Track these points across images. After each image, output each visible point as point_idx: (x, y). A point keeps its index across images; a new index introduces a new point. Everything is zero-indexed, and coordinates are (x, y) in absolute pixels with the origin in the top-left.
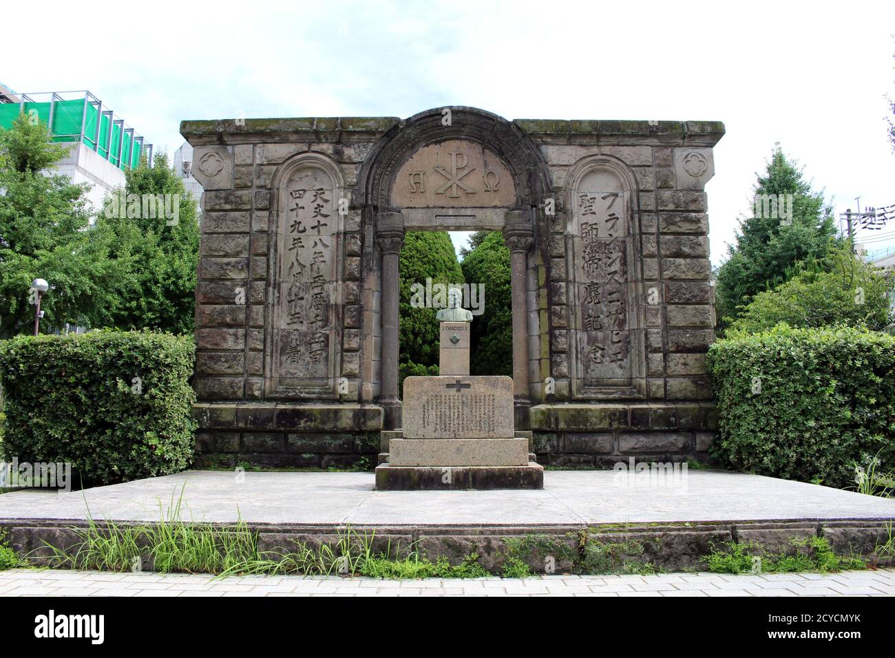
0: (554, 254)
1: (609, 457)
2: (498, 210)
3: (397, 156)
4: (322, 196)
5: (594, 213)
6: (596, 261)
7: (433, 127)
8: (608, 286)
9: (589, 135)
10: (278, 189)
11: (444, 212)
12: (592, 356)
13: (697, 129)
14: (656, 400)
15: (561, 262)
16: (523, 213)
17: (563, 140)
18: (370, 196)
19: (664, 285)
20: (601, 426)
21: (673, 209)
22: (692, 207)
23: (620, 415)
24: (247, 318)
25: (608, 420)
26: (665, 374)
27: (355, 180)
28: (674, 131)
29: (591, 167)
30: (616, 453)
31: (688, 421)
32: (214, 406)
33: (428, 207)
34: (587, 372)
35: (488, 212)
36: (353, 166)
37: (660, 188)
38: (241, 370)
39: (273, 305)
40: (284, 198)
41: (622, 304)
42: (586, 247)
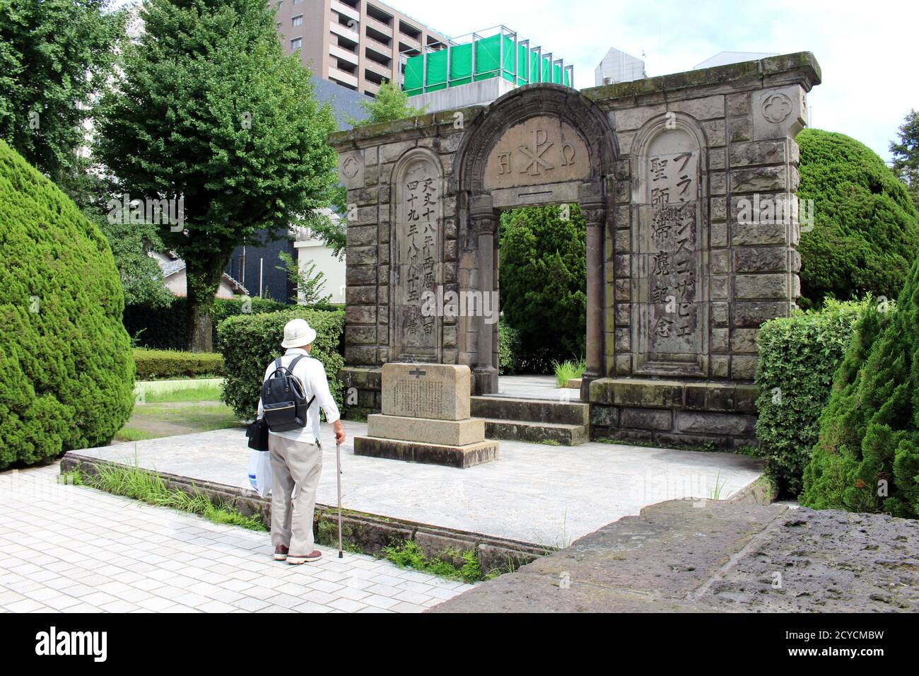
0: (619, 226)
1: (667, 435)
2: (572, 184)
3: (487, 140)
4: (431, 185)
5: (666, 177)
6: (666, 229)
7: (514, 108)
8: (677, 255)
9: (652, 94)
10: (395, 184)
11: (525, 190)
12: (659, 329)
13: (773, 67)
14: (719, 379)
15: (624, 233)
16: (592, 185)
17: (630, 104)
18: (463, 182)
19: (734, 253)
20: (655, 403)
21: (746, 164)
22: (770, 160)
23: (674, 393)
24: (377, 297)
25: (662, 398)
26: (729, 350)
27: (450, 169)
28: (747, 74)
29: (659, 128)
30: (676, 431)
31: (746, 404)
32: (356, 370)
33: (513, 187)
34: (654, 347)
35: (563, 186)
36: (449, 156)
37: (733, 142)
38: (374, 340)
39: (394, 286)
40: (401, 191)
41: (691, 274)
42: (656, 215)
